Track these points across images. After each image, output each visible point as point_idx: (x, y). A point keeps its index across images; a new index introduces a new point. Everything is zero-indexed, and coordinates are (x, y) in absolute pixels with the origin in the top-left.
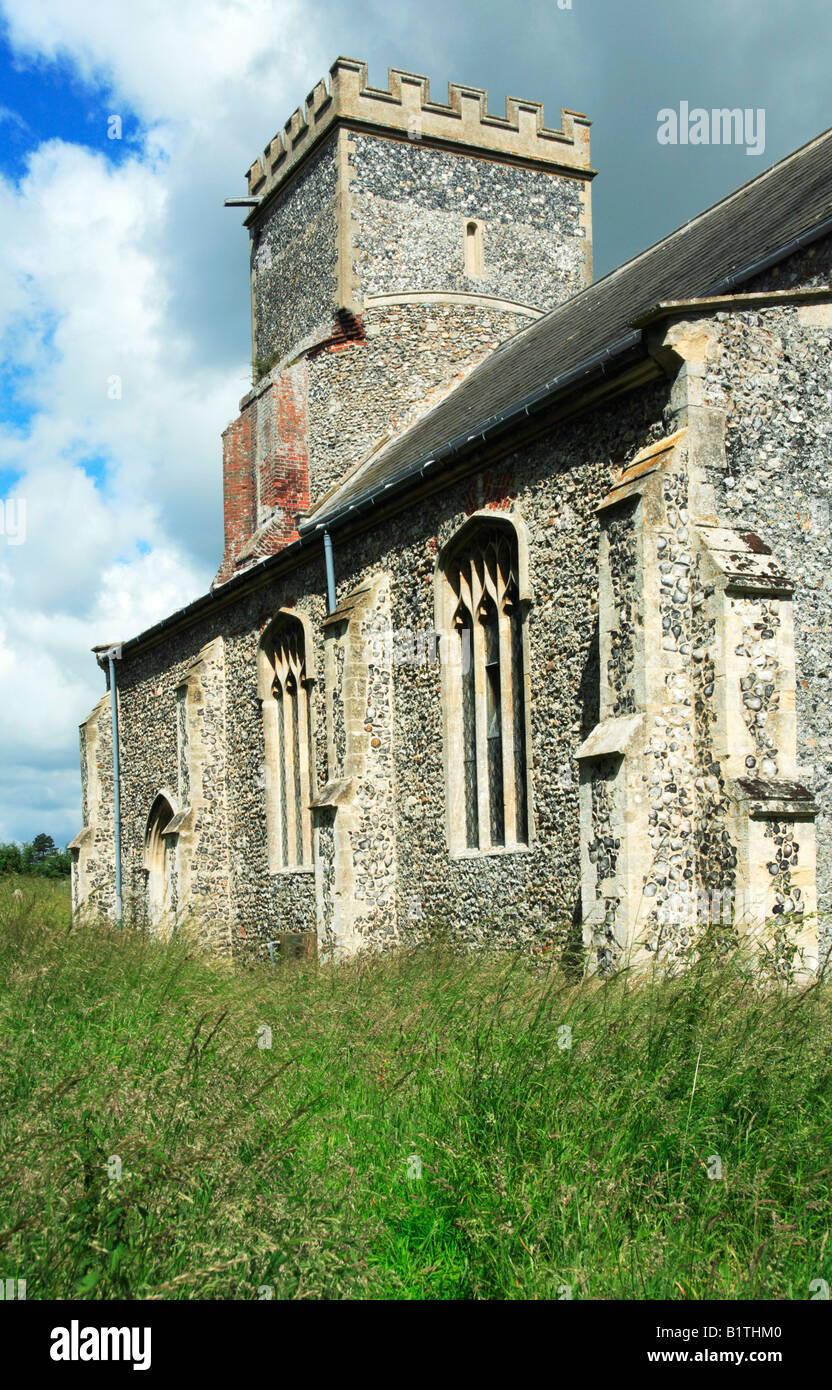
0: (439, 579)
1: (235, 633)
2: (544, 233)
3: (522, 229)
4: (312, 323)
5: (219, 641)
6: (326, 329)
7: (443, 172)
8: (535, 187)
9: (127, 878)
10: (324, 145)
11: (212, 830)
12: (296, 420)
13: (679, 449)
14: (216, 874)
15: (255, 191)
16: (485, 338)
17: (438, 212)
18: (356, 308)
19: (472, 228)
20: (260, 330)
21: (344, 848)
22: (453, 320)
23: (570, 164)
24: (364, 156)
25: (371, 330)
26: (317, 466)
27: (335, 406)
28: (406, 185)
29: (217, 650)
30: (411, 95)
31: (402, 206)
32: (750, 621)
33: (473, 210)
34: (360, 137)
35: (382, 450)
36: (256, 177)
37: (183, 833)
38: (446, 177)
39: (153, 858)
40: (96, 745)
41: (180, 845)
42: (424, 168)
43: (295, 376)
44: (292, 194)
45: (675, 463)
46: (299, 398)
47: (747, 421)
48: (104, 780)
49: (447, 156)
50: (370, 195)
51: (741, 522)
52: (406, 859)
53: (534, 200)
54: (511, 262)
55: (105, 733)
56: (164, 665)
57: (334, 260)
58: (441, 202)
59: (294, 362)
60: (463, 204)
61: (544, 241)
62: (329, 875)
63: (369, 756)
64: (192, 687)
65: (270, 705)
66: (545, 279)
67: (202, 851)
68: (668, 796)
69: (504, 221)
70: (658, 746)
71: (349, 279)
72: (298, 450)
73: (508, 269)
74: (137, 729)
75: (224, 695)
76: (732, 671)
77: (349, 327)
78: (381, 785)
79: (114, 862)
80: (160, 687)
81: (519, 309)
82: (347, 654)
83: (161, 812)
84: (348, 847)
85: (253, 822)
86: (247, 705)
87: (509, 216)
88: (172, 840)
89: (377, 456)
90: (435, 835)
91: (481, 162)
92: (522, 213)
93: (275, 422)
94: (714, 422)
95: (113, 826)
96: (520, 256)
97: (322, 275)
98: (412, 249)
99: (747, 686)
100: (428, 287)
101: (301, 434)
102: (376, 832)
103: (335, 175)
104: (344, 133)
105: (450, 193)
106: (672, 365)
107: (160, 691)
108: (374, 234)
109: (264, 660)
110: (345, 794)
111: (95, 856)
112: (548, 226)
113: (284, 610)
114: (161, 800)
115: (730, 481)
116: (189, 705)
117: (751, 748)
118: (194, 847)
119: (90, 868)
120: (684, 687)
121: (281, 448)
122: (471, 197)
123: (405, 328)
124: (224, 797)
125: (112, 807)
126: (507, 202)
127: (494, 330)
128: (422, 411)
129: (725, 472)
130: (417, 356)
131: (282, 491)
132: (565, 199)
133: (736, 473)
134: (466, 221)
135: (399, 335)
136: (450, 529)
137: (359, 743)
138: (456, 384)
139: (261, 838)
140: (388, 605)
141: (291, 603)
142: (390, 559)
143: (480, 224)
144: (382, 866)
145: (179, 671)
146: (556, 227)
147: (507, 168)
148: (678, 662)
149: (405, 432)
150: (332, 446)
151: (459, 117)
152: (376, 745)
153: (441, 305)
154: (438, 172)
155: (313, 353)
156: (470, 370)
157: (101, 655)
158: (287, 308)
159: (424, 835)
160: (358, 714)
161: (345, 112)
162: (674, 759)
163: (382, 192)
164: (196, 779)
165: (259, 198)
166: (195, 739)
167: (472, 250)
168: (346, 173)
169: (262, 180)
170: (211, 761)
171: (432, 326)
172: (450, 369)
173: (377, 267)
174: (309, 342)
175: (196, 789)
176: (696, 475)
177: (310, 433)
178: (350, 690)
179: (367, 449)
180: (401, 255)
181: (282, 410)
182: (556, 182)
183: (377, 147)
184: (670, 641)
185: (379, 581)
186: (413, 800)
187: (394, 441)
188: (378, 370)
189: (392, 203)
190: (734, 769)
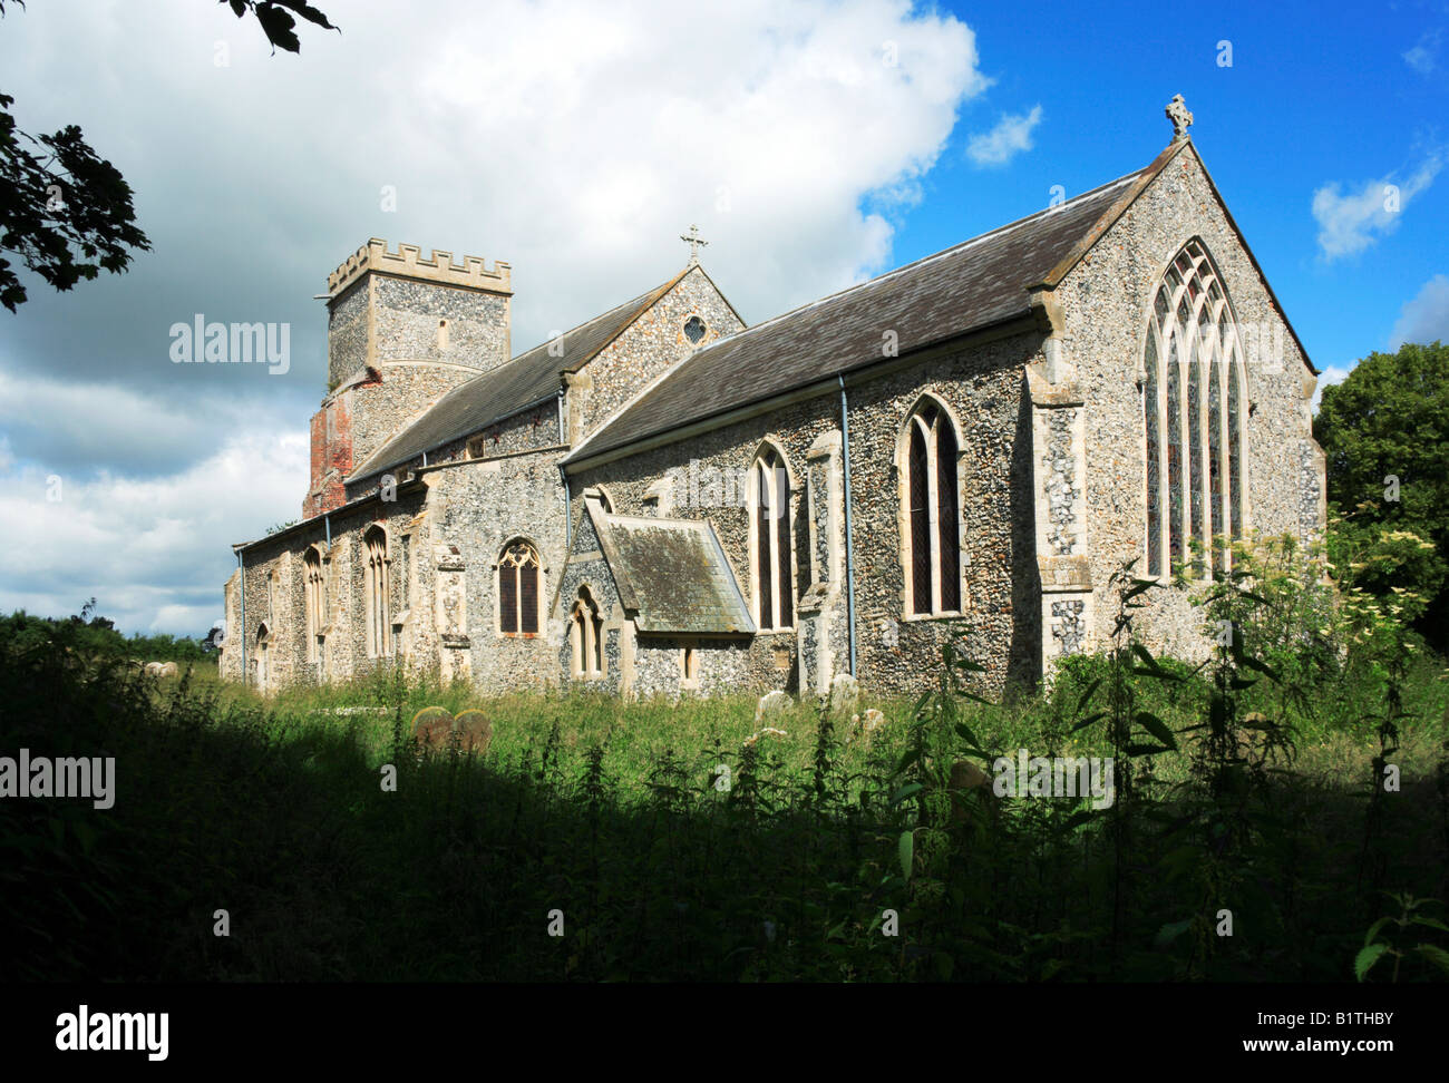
0: (364, 545)
1: (295, 551)
2: (484, 325)
3: (470, 324)
4: (356, 370)
5: (288, 553)
6: (362, 376)
7: (427, 295)
8: (480, 301)
9: (248, 664)
10: (363, 281)
11: (284, 642)
12: (346, 422)
13: (426, 517)
14: (285, 663)
15: (332, 289)
16: (446, 384)
17: (424, 315)
18: (377, 367)
19: (443, 324)
20: (332, 364)
21: (329, 654)
22: (429, 375)
23: (499, 290)
24: (384, 288)
25: (385, 378)
26: (357, 446)
27: (366, 416)
28: (407, 303)
29: (287, 557)
30: (410, 257)
31: (404, 313)
32: (448, 580)
33: (444, 314)
34: (382, 278)
35: (391, 441)
36: (332, 281)
37: (270, 643)
38: (429, 297)
39: (260, 655)
40: (233, 595)
41: (268, 649)
42: (416, 293)
43: (347, 399)
44: (348, 298)
45: (424, 523)
46: (348, 410)
47: (454, 506)
48: (236, 613)
49: (429, 287)
50: (386, 308)
51: (452, 542)
52: (355, 658)
53: (478, 308)
54: (464, 341)
55: (237, 590)
56: (265, 560)
57: (367, 341)
58: (426, 310)
59: (346, 390)
60: (438, 311)
61: (484, 329)
62: (323, 663)
63: (340, 614)
64: (274, 575)
65: (308, 585)
66: (483, 349)
67: (279, 652)
68: (421, 639)
69: (461, 319)
70: (417, 621)
71: (374, 352)
72: (347, 438)
73: (463, 344)
74: (253, 588)
75: (290, 579)
76: (441, 596)
77: (374, 377)
78: (344, 627)
79: (241, 655)
80: (263, 569)
81: (464, 369)
82: (331, 572)
83: (263, 631)
84: (330, 653)
85: (301, 639)
86: (299, 585)
87: (463, 317)
88: (265, 646)
89: (386, 446)
90: (364, 649)
91: (448, 290)
92: (471, 315)
93: (334, 423)
94: (441, 508)
95: (241, 638)
96: (469, 338)
97: (361, 346)
98: (409, 336)
99: (445, 603)
100: (417, 358)
101: (349, 428)
102: (343, 646)
103: (368, 296)
104: (373, 277)
105: (431, 305)
106: (425, 488)
107: (263, 572)
108: (389, 328)
109: (306, 565)
110: (329, 631)
111: (232, 653)
112: (486, 322)
113: (313, 545)
114: (263, 626)
115: (447, 528)
116: (273, 583)
117: (448, 622)
118: (275, 650)
119: (229, 659)
120: (426, 601)
121: (338, 437)
122: (443, 308)
123: (403, 378)
124: (290, 627)
125: (240, 627)
126: (463, 309)
127: (451, 380)
128: (411, 422)
129: (445, 525)
130: (409, 393)
131: (337, 459)
132: (496, 307)
133: (450, 525)
134: (440, 320)
135: (400, 382)
136: (367, 527)
137: (335, 610)
138: (429, 409)
139: (304, 647)
140: (348, 552)
141: (316, 543)
142: (349, 533)
143: (447, 321)
144: (345, 661)
145: (271, 564)
146: (490, 322)
147: (463, 292)
148: (425, 592)
149: (402, 433)
150: (364, 437)
151: (436, 267)
152: (343, 610)
153: (422, 368)
154: (425, 295)
155: (356, 386)
156: (437, 401)
157: (236, 549)
158: (345, 356)
159: (360, 647)
160: (334, 597)
161: (374, 267)
162: (423, 626)
163: (394, 307)
164: (277, 617)
165: (333, 294)
166: (276, 600)
167: (443, 333)
168: (374, 297)
169: (335, 285)
170: (284, 610)
171: (417, 378)
172: (427, 400)
173: (390, 345)
174: (354, 380)
175: (277, 623)
176: (433, 527)
177: (354, 429)
178: (332, 587)
179: (382, 440)
180: (403, 339)
181: (338, 417)
182: (491, 298)
183: (391, 284)
184: (422, 585)
185: (346, 541)
186: (357, 634)
187: (396, 437)
188: (388, 399)
189: (399, 312)
190: (442, 630)
